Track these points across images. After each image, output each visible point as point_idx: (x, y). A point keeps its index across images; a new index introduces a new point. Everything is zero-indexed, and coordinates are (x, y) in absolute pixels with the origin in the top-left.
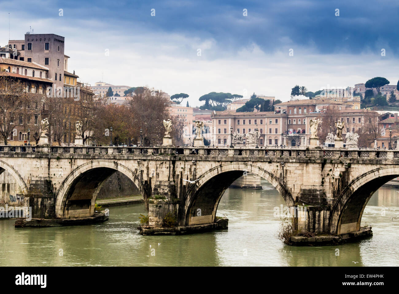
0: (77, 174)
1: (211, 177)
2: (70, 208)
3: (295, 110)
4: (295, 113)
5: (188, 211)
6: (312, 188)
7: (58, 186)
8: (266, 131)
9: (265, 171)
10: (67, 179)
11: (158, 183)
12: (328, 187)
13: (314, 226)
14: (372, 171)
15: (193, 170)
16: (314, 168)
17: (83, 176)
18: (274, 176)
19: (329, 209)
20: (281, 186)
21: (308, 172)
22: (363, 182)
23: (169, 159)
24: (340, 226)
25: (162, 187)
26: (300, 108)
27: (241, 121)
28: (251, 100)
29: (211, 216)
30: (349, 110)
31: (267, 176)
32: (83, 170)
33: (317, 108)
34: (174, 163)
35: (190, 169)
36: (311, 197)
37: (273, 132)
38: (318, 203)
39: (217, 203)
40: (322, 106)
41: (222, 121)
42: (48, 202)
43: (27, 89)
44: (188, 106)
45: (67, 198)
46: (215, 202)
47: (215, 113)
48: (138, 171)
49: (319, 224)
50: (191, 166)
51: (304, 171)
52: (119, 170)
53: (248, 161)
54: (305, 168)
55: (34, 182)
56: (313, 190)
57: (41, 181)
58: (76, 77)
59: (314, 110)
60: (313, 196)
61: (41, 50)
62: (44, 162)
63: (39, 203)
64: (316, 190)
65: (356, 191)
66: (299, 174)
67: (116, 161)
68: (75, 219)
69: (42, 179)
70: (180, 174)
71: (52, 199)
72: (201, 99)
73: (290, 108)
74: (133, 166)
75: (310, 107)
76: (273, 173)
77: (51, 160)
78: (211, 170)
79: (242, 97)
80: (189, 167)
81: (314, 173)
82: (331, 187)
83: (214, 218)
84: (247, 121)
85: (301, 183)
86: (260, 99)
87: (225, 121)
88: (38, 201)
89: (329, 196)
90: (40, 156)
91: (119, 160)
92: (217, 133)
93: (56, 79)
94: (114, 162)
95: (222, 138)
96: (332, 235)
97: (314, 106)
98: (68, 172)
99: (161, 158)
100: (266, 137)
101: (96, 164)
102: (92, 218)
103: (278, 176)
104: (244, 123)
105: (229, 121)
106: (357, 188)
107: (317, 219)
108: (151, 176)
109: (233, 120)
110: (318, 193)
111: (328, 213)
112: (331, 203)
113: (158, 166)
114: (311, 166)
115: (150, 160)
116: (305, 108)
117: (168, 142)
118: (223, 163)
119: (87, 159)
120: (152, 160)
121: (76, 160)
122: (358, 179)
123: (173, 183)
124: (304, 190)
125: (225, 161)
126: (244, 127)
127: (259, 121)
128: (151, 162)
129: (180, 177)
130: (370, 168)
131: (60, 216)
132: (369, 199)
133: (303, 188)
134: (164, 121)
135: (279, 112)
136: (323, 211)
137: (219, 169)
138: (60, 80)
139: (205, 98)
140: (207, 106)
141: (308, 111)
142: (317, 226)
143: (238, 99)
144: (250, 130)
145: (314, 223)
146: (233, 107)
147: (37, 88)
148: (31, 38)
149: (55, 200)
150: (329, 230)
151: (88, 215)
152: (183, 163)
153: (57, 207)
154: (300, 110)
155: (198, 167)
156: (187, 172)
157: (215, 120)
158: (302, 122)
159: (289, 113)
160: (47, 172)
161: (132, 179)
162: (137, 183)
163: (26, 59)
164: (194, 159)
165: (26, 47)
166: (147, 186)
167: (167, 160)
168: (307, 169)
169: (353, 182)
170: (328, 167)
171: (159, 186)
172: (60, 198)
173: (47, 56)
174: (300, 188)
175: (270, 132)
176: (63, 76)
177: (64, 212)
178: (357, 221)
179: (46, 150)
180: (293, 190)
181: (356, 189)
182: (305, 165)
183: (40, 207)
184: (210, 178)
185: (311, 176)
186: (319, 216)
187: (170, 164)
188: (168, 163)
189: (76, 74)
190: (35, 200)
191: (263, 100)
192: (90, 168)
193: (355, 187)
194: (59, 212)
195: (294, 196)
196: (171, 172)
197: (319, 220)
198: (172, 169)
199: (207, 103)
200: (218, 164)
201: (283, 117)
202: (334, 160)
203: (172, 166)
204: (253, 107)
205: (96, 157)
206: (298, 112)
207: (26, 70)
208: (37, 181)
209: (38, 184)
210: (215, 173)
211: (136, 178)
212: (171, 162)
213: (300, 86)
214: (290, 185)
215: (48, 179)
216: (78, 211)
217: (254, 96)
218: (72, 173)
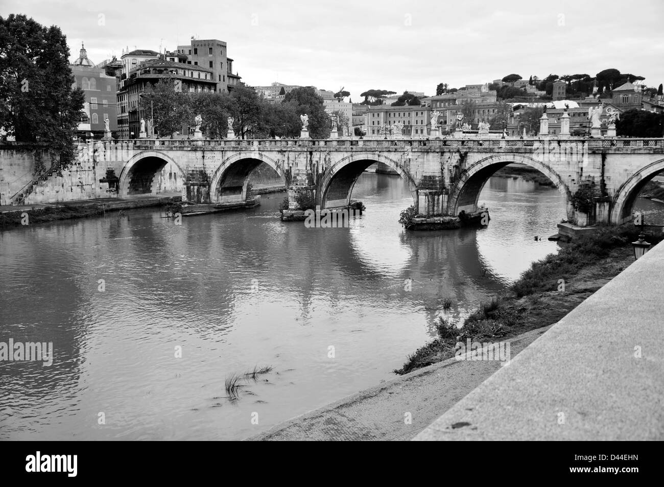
0: (227, 164)
1: (344, 166)
2: (223, 194)
3: (438, 104)
4: (438, 106)
5: (324, 195)
6: (432, 174)
7: (212, 176)
8: (413, 123)
9: (391, 160)
10: (219, 169)
11: (297, 172)
12: (447, 173)
13: (433, 209)
14: (486, 159)
15: (327, 159)
16: (433, 157)
17: (233, 166)
18: (399, 164)
19: (447, 193)
20: (405, 173)
21: (428, 160)
22: (478, 168)
23: (306, 150)
24: (457, 208)
25: (300, 175)
26: (442, 102)
27: (392, 114)
28: (403, 96)
29: (346, 200)
30: (485, 103)
31: (393, 164)
32: (233, 160)
33: (457, 101)
34: (311, 153)
35: (325, 159)
36: (431, 183)
37: (419, 123)
38: (436, 188)
39: (351, 189)
40: (461, 100)
41: (376, 115)
42: (203, 190)
43: (193, 89)
44: (350, 102)
45: (221, 185)
46: (350, 187)
47: (370, 108)
48: (280, 161)
49: (438, 207)
50: (326, 156)
51: (425, 160)
52: (263, 160)
53: (375, 151)
54: (425, 156)
55: (191, 172)
56: (433, 176)
57: (196, 171)
58: (239, 78)
59: (454, 104)
60: (433, 181)
61: (206, 54)
62: (199, 154)
63: (195, 190)
64: (436, 177)
65: (471, 177)
66: (421, 162)
67: (261, 152)
68: (228, 204)
69: (198, 169)
70: (316, 163)
71: (207, 187)
72: (362, 95)
73: (434, 102)
74: (276, 157)
75: (451, 101)
76: (398, 161)
77: (205, 152)
78: (343, 160)
79: (396, 93)
80: (324, 157)
81: (434, 161)
82: (449, 173)
83: (348, 202)
84: (397, 114)
85: (422, 171)
86: (411, 95)
87: (378, 114)
88: (194, 189)
89: (447, 181)
90: (195, 149)
91: (263, 151)
92: (371, 124)
93: (220, 80)
94: (259, 154)
95: (376, 129)
96: (450, 216)
97: (455, 100)
98: (220, 162)
99: (299, 149)
100: (413, 127)
101: (244, 156)
102: (244, 202)
103: (403, 164)
104: (394, 116)
105: (382, 114)
106: (473, 174)
107: (436, 202)
108: (291, 165)
109: (385, 113)
110: (437, 179)
111: (446, 196)
112: (449, 187)
113: (297, 156)
114: (431, 155)
115: (290, 151)
116: (446, 102)
117: (305, 135)
118: (354, 153)
119: (236, 151)
120: (292, 151)
121: (226, 152)
122: (473, 165)
123: (310, 172)
124: (425, 177)
125: (356, 151)
126: (395, 119)
127: (407, 114)
128: (291, 153)
129: (316, 166)
130: (484, 156)
131: (214, 202)
132: (485, 183)
133: (424, 175)
134: (302, 116)
135: (425, 105)
136: (441, 195)
137: (350, 158)
138: (224, 81)
139: (366, 94)
140: (367, 102)
141: (449, 105)
142: (436, 208)
143: (393, 95)
144: (394, 122)
145: (434, 205)
146: (388, 102)
147: (203, 88)
148: (196, 44)
149: (210, 187)
150: (447, 212)
151: (240, 200)
152: (318, 154)
153: (211, 193)
154: (442, 104)
155: (331, 157)
156: (322, 162)
157: (369, 113)
158: (444, 114)
159: (433, 106)
160: (202, 163)
161: (275, 167)
162: (279, 172)
163: (193, 63)
164: (328, 150)
165: (193, 52)
166: (288, 175)
167: (304, 151)
168: (428, 157)
169: (469, 169)
170: (447, 155)
171: (298, 175)
172: (214, 185)
173: (211, 60)
174: (421, 175)
175: (417, 123)
176: (226, 77)
177: (218, 198)
178: (474, 203)
179: (200, 143)
180: (415, 176)
181: (471, 175)
182: (426, 154)
183: (196, 193)
184: (342, 167)
185: (431, 164)
186: (438, 199)
187: (307, 155)
188: (305, 153)
189: (239, 75)
190: (192, 187)
191: (413, 96)
192: (239, 159)
193: (471, 173)
194: (214, 198)
195: (417, 182)
196: (308, 162)
197: (438, 203)
198: (309, 159)
199: (366, 99)
200: (349, 154)
201: (428, 110)
202: (452, 149)
203: (309, 156)
204: (404, 101)
205: (244, 149)
206: (440, 105)
207: (192, 73)
208: (193, 171)
209: (194, 174)
210: (346, 162)
211: (278, 167)
212: (308, 153)
213: (444, 84)
214: (412, 173)
215: (202, 169)
216: (231, 196)
217: (406, 93)
218: (224, 163)
